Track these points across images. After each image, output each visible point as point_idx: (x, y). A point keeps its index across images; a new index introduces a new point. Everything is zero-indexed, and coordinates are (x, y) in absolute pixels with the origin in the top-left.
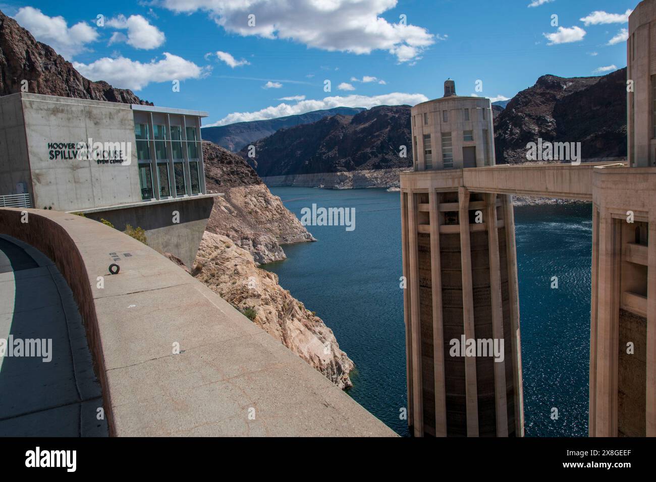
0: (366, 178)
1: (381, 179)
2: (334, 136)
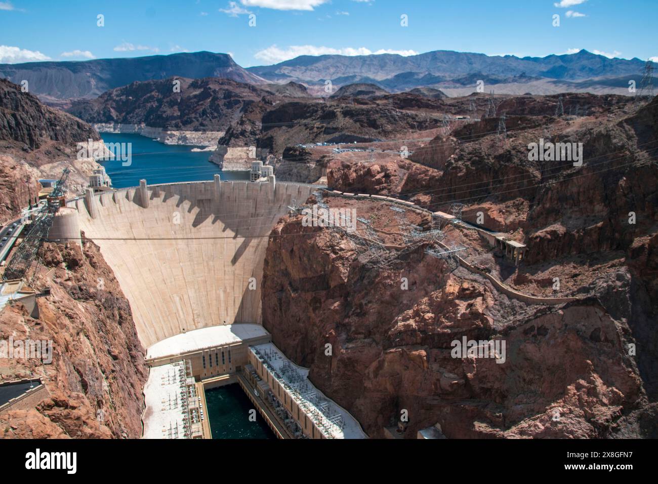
2: (173, 98)
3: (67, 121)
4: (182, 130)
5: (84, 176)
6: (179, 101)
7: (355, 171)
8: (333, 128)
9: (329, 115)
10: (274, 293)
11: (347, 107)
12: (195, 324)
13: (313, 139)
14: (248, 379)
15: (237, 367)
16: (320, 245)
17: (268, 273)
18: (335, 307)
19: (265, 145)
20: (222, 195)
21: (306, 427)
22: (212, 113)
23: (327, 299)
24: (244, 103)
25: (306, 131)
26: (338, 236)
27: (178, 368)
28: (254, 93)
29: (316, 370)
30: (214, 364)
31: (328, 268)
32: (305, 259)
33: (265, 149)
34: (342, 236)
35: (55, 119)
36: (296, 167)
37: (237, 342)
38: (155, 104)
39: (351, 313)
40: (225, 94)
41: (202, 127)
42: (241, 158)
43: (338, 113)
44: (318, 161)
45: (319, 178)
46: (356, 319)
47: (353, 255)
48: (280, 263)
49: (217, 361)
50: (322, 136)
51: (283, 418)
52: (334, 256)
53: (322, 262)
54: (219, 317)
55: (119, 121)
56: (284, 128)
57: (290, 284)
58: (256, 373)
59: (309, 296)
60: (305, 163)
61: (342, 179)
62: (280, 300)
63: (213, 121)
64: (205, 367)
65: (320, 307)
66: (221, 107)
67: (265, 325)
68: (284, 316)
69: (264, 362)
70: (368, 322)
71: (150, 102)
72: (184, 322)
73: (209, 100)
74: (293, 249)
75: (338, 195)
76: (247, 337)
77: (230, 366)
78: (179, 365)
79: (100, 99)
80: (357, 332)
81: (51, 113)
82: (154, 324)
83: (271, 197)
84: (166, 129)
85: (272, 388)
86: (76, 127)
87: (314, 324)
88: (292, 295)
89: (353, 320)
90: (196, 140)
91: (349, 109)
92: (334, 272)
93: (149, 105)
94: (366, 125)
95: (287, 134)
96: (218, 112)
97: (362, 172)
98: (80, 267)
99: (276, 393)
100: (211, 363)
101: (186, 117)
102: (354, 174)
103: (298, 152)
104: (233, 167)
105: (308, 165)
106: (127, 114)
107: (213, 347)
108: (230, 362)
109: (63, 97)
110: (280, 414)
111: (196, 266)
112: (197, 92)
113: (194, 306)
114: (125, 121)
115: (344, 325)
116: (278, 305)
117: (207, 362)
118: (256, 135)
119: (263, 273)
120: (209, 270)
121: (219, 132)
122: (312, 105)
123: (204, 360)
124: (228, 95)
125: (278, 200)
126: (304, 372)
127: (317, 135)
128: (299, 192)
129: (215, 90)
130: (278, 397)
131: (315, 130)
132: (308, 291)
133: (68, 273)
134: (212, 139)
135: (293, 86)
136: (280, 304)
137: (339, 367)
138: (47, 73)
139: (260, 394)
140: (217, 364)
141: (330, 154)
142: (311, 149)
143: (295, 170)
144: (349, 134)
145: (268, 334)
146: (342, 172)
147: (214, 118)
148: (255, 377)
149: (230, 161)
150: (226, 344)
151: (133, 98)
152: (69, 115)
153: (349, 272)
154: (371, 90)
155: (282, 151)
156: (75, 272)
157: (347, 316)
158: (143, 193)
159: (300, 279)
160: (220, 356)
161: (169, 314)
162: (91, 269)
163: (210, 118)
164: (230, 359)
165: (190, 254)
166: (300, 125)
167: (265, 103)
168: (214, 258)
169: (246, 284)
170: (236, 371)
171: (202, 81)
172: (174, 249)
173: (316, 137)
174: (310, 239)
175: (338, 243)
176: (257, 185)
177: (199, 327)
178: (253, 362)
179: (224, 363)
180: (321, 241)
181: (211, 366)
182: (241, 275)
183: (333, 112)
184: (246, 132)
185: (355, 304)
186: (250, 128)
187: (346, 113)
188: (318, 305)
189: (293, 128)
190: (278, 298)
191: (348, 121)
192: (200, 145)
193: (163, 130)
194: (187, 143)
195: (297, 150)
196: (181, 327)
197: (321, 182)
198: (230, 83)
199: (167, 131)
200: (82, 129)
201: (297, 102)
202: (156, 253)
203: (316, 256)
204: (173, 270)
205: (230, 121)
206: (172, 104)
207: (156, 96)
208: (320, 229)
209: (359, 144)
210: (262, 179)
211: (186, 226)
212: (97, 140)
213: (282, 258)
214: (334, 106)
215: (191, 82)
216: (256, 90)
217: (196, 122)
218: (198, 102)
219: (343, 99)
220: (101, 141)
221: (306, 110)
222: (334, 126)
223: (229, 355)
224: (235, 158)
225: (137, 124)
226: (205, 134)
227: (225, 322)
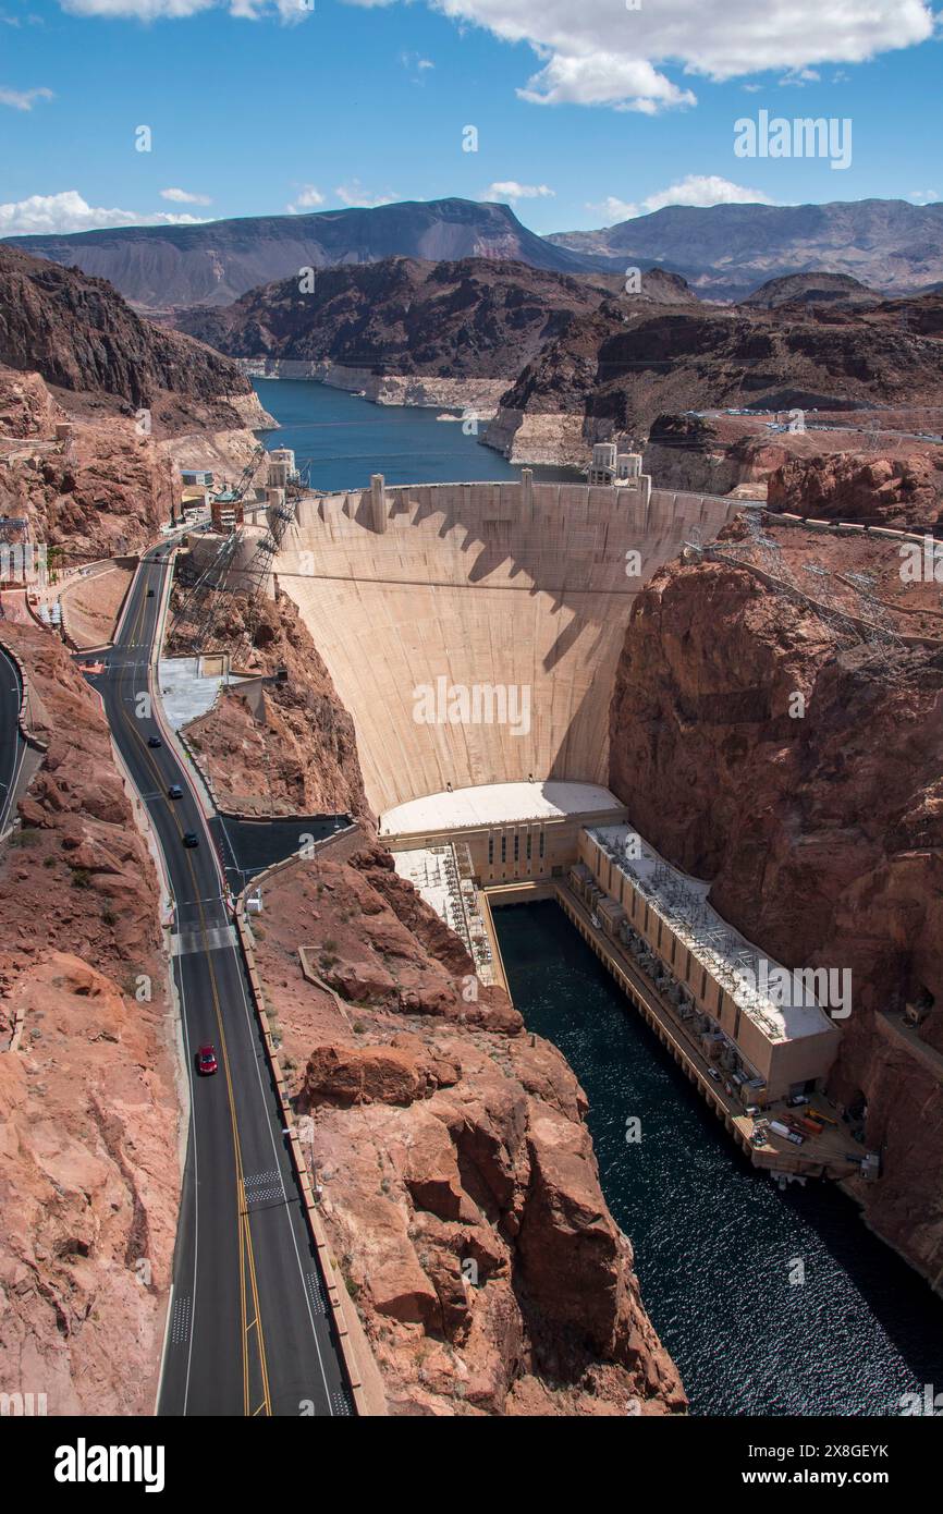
0: (425, 391)
1: (448, 393)
2: (395, 303)
3: (188, 352)
4: (413, 373)
5: (234, 466)
6: (407, 310)
7: (835, 472)
8: (765, 377)
9: (757, 348)
10: (642, 722)
11: (797, 328)
12: (471, 776)
13: (717, 401)
14: (578, 895)
15: (553, 868)
16: (753, 626)
17: (628, 680)
18: (779, 758)
19: (608, 410)
20: (535, 511)
21: (703, 997)
22: (479, 339)
23: (761, 740)
24: (551, 316)
25: (702, 382)
26: (794, 610)
27: (442, 857)
28: (573, 294)
29: (727, 885)
30: (510, 857)
31: (769, 676)
32: (715, 654)
33: (604, 420)
34: (802, 611)
35: (167, 348)
36: (681, 461)
37: (558, 817)
38: (354, 318)
39: (815, 772)
40: (508, 295)
41: (457, 369)
42: (551, 438)
43: (778, 342)
44: (729, 450)
45: (732, 487)
46: (826, 786)
47: (824, 651)
48: (657, 661)
49: (516, 852)
50: (738, 393)
51: (652, 974)
52: (783, 652)
53: (755, 664)
54: (520, 765)
55: (278, 353)
56: (648, 373)
57: (679, 706)
58: (594, 881)
59: (720, 733)
60: (702, 452)
61: (802, 487)
62: (654, 737)
63: (482, 355)
64: (491, 862)
65: (745, 756)
66: (500, 325)
67: (614, 787)
68: (660, 769)
69: (614, 861)
70: (852, 794)
71: (343, 312)
72: (451, 769)
73: (473, 309)
74: (688, 632)
75: (793, 524)
76: (576, 809)
77: (542, 863)
78: (443, 853)
79: (239, 305)
80: (825, 814)
81: (157, 335)
82: (393, 769)
83: (639, 521)
84: (379, 372)
85: (630, 914)
86: (205, 366)
87: (728, 792)
88: (682, 728)
89: (819, 788)
90: (444, 397)
91: (803, 334)
92: (781, 687)
93: (341, 318)
94: (841, 370)
95: (657, 386)
96: (492, 336)
97: (849, 475)
98: (276, 643)
99: (638, 922)
100: (504, 854)
101: (424, 345)
102: (832, 479)
103: (686, 428)
104: (533, 457)
105: (708, 456)
106: (296, 337)
107: (510, 824)
108: (541, 856)
109: (161, 303)
110: (646, 967)
111: (476, 657)
112: (447, 291)
113: (470, 738)
114: (290, 353)
115: (796, 798)
116: (649, 748)
117: (497, 852)
118: (584, 387)
119: (615, 680)
120: (504, 667)
121: (495, 381)
122: (716, 324)
123: (491, 848)
124: (515, 297)
125: (654, 529)
126: (699, 889)
127: (725, 391)
128: (703, 513)
129: (487, 287)
130: (643, 933)
131: (722, 379)
132: (719, 723)
133: (257, 654)
134: (479, 395)
135: (657, 278)
136: (655, 746)
137: (780, 882)
138: (128, 251)
139: (603, 924)
140: (516, 859)
141: (761, 435)
142: (716, 422)
143: (677, 468)
144: (801, 390)
145: (623, 806)
146: (804, 473)
147: (483, 348)
148: (592, 892)
149: (528, 443)
150: (537, 819)
151: (306, 304)
152: (191, 340)
153: (815, 687)
154: (840, 289)
155: (647, 425)
156: (267, 652)
157: (805, 779)
158: (377, 501)
159: (701, 695)
160: (523, 842)
161: (422, 753)
162: (292, 650)
163: (476, 348)
164: (542, 849)
165: (465, 632)
166: (686, 369)
167: (606, 317)
168: (513, 644)
169: (578, 701)
170: (553, 875)
171: (459, 266)
172: (434, 622)
173: (724, 394)
174: (729, 613)
175: (793, 625)
176: (611, 493)
177: (480, 781)
178: (590, 860)
179: (529, 857)
180: (758, 616)
181: (504, 861)
182: (569, 681)
183: (767, 338)
184: (565, 380)
185: (825, 756)
186: (572, 373)
187: (797, 343)
188: (740, 752)
189: (671, 375)
190: (651, 732)
191: (799, 362)
192: (453, 407)
193: (373, 373)
194: (426, 403)
195: (684, 423)
196: (443, 779)
197: (740, 496)
198: (519, 270)
199: (383, 375)
200: (217, 370)
201: (680, 317)
202: (398, 626)
203: (741, 651)
204: (431, 662)
205: (518, 357)
206: (391, 317)
207: (356, 300)
208: (755, 594)
209: (825, 413)
210: (619, 483)
211: (458, 572)
212: (246, 392)
213: (664, 650)
214: (768, 326)
215: (433, 269)
216: (576, 286)
217: (446, 358)
218: (449, 312)
219: (788, 311)
220: (254, 395)
221: (702, 334)
222: (768, 372)
223: (542, 842)
224: (538, 438)
225: (314, 359)
226: (464, 383)
227: (531, 776)
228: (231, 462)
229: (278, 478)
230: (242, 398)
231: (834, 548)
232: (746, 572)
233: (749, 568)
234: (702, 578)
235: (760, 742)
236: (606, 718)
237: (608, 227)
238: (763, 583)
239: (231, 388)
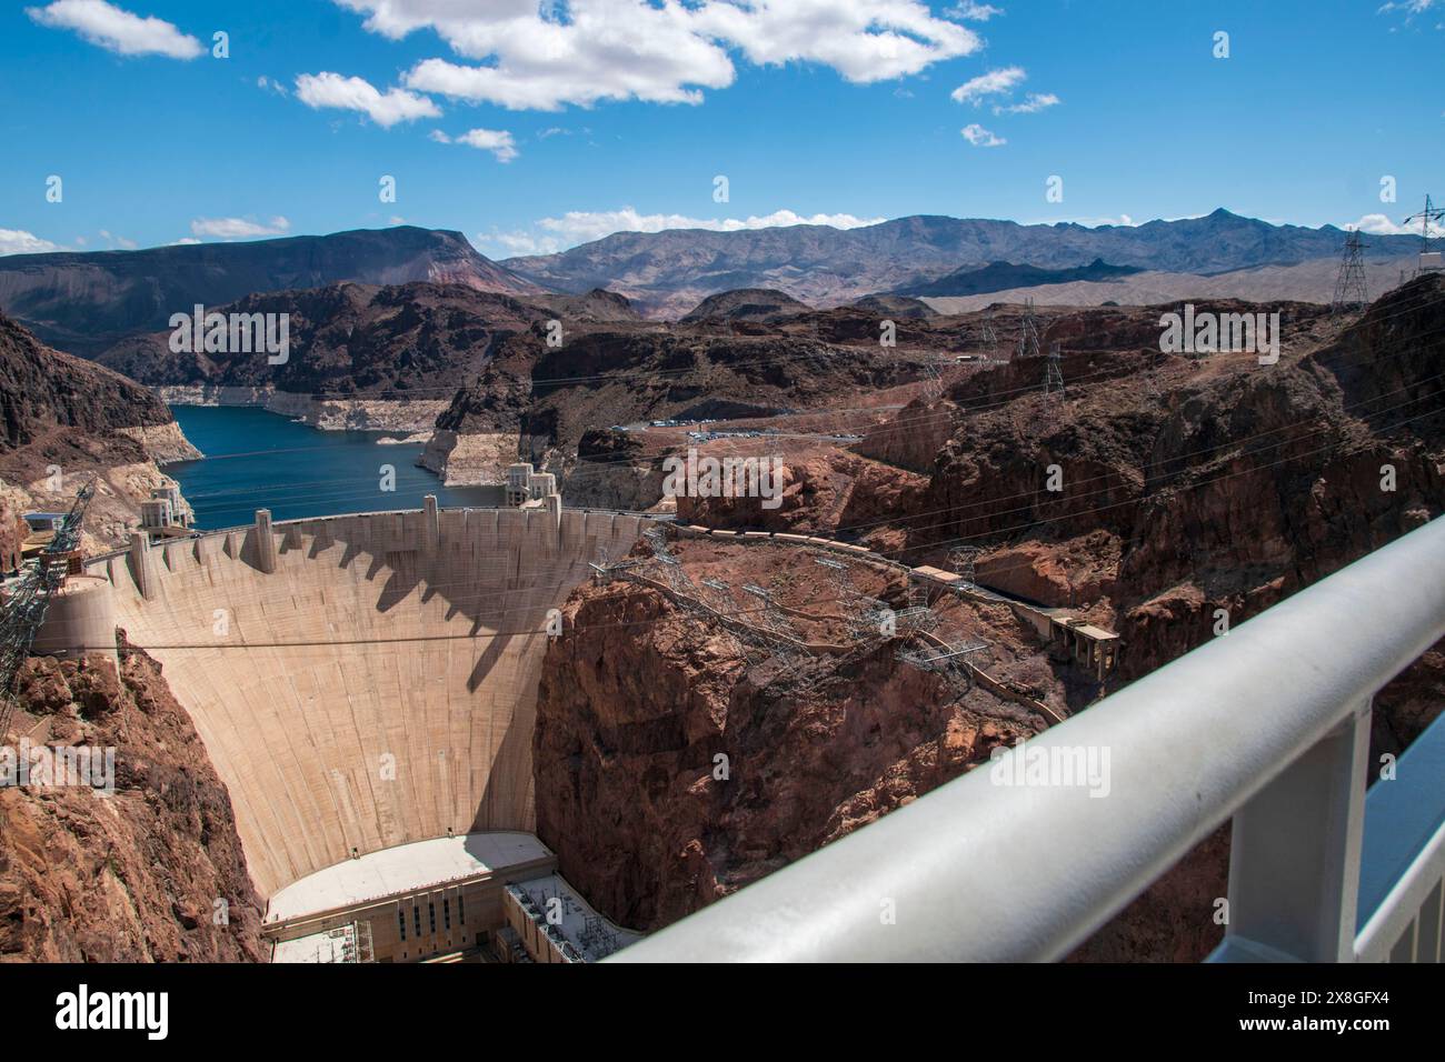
0: (367, 414)
1: (391, 416)
2: (336, 327)
3: (97, 381)
4: (355, 397)
5: (133, 503)
6: (350, 334)
8: (689, 388)
9: (680, 360)
10: (563, 759)
11: (717, 340)
12: (381, 837)
13: (646, 413)
15: (478, 934)
16: (662, 647)
17: (548, 714)
18: (699, 788)
19: (540, 426)
20: (441, 541)
22: (422, 360)
23: (681, 769)
24: (493, 337)
25: (630, 397)
26: (703, 627)
27: (342, 941)
28: (516, 315)
30: (425, 929)
31: (682, 699)
32: (629, 680)
33: (539, 437)
34: (711, 628)
35: (70, 377)
36: (608, 474)
37: (479, 876)
38: (298, 342)
39: (736, 800)
40: (450, 318)
41: (400, 392)
42: (487, 458)
43: (699, 355)
44: (656, 461)
45: (660, 498)
46: (748, 813)
47: (736, 667)
48: (574, 691)
49: (433, 922)
50: (665, 405)
52: (695, 672)
53: (667, 687)
54: (437, 819)
55: (217, 380)
56: (580, 389)
57: (598, 739)
58: (522, 946)
59: (640, 765)
60: (629, 465)
61: (708, 498)
62: (575, 775)
63: (425, 376)
64: (404, 938)
65: (666, 788)
66: (443, 346)
67: (541, 836)
68: (585, 811)
69: (539, 921)
70: (774, 821)
72: (357, 832)
73: (415, 332)
74: (601, 658)
75: (701, 536)
76: (503, 864)
77: (464, 932)
78: (343, 935)
80: (750, 845)
82: (287, 839)
83: (551, 542)
84: (319, 396)
86: (117, 395)
87: (654, 829)
88: (603, 763)
89: (740, 817)
90: (387, 420)
91: (722, 345)
92: (695, 711)
94: (761, 379)
95: (588, 402)
96: (436, 357)
98: (111, 712)
100: (418, 926)
101: (366, 368)
103: (611, 442)
104: (469, 478)
105: (635, 469)
106: (235, 364)
107: (422, 890)
108: (463, 922)
111: (383, 701)
112: (390, 314)
113: (378, 794)
114: (229, 380)
115: (721, 830)
116: (572, 787)
117: (410, 924)
118: (518, 405)
119: (535, 714)
120: (414, 710)
121: (439, 402)
122: (642, 340)
123: (402, 921)
124: (458, 319)
125: (567, 550)
127: (653, 403)
128: (615, 532)
129: (429, 310)
131: (649, 392)
132: (638, 753)
133: (84, 727)
134: (424, 417)
135: (600, 297)
136: (576, 784)
138: (56, 277)
140: (433, 930)
141: (683, 445)
142: (642, 435)
143: (606, 483)
144: (724, 399)
145: (551, 854)
147: (428, 369)
148: (522, 958)
149: (463, 464)
150: (454, 882)
152: (101, 368)
153: (729, 707)
154: (772, 303)
155: (576, 441)
156: (99, 725)
157: (727, 809)
158: (263, 539)
159: (619, 725)
160: (439, 909)
161: (322, 816)
162: (140, 716)
163: (419, 370)
164: (462, 915)
165: (370, 675)
166: (616, 383)
167: (538, 336)
168: (424, 684)
169: (498, 740)
170: (478, 944)
171: (402, 291)
172: (334, 665)
173: (651, 406)
174: (639, 634)
175: (703, 643)
176: (519, 516)
177: (391, 843)
178: (516, 923)
179: (448, 927)
180: (665, 638)
181: (418, 934)
182: (487, 720)
183: (688, 352)
184: (498, 400)
185: (745, 782)
186: (506, 392)
187: (717, 355)
188: (662, 784)
189: (601, 390)
190: (571, 770)
191: (721, 372)
192: (397, 430)
193: (313, 398)
194: (368, 427)
195: (610, 438)
196: (349, 845)
197: (663, 508)
198: (462, 294)
199: (323, 400)
200: (131, 399)
201: (608, 334)
202: (292, 674)
203: (654, 674)
204: (331, 712)
205: (463, 377)
206: (335, 340)
207: (299, 325)
208: (663, 612)
209: (748, 420)
210: (532, 503)
211: (360, 610)
212: (165, 422)
213: (579, 679)
214: (690, 339)
215: (377, 293)
216: (520, 307)
217: (388, 380)
218: (392, 335)
219: (710, 324)
220: (175, 425)
221: (630, 349)
222: (692, 384)
223: (461, 906)
224: (473, 459)
225: (256, 385)
226: (408, 405)
227: (450, 830)
228: (128, 499)
229: (152, 518)
230: (159, 429)
231: (742, 558)
232: (654, 590)
233: (657, 586)
234: (613, 600)
235: (679, 772)
236: (529, 756)
237: (563, 251)
238: (671, 600)
239: (147, 418)
